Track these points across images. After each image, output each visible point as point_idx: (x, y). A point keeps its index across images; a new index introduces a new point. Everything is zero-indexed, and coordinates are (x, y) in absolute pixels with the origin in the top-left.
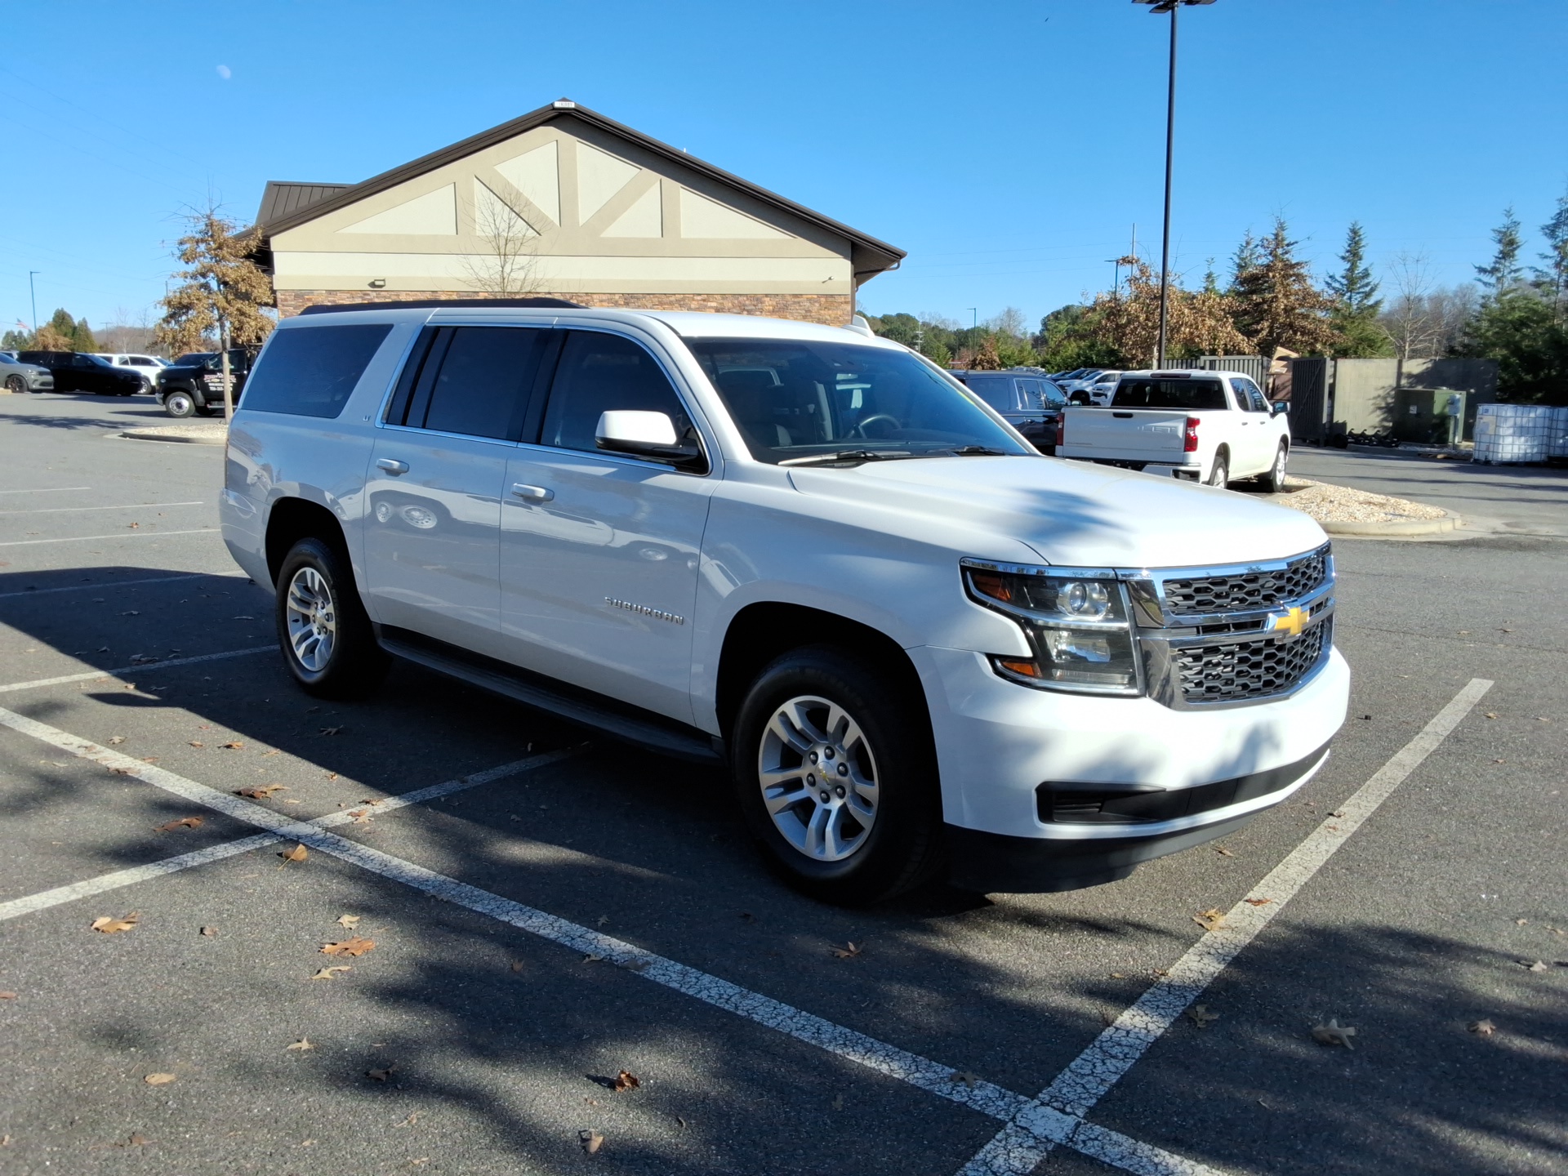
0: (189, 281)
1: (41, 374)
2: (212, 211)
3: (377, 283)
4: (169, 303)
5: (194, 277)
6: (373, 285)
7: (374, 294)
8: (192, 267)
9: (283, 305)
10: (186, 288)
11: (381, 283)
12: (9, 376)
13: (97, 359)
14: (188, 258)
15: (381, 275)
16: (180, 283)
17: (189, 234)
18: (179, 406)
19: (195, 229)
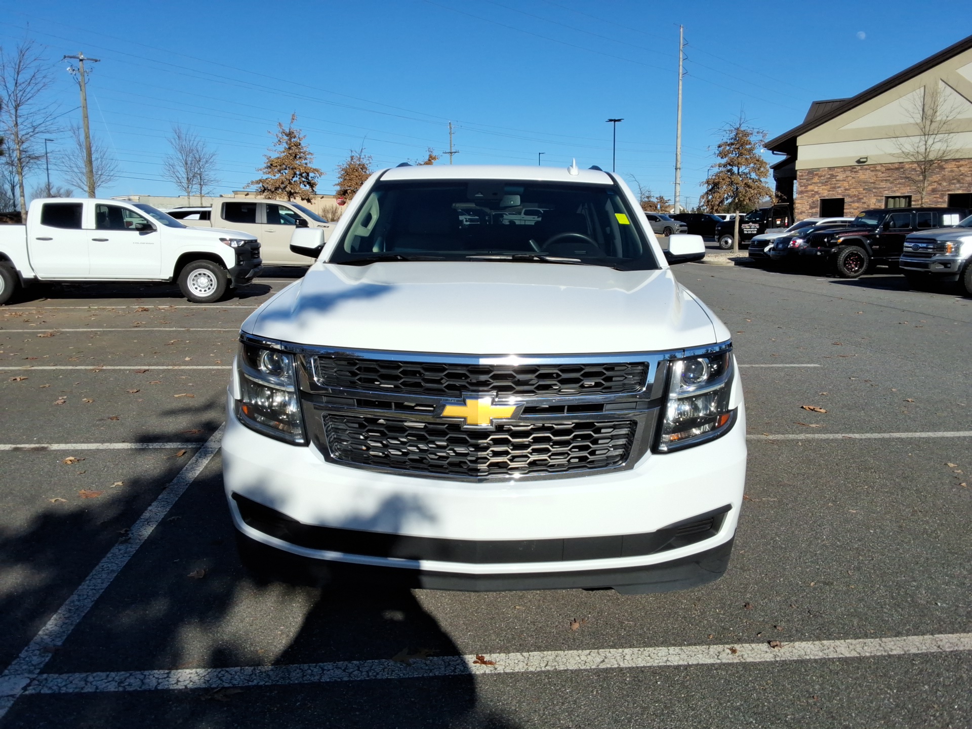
0: (722, 169)
1: (681, 226)
2: (740, 125)
3: (862, 160)
4: (708, 182)
5: (725, 166)
6: (859, 162)
7: (859, 167)
8: (724, 161)
9: (800, 179)
10: (719, 173)
11: (865, 160)
12: (665, 228)
13: (715, 217)
14: (722, 155)
15: (863, 154)
16: (716, 170)
17: (725, 140)
18: (726, 242)
19: (727, 138)
